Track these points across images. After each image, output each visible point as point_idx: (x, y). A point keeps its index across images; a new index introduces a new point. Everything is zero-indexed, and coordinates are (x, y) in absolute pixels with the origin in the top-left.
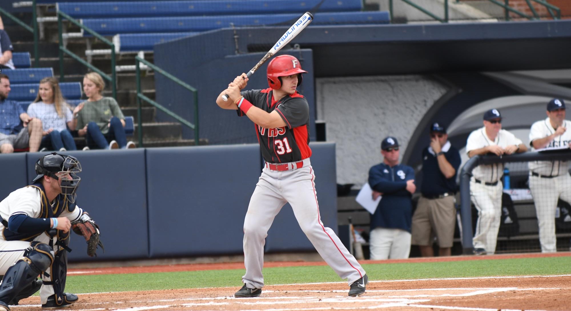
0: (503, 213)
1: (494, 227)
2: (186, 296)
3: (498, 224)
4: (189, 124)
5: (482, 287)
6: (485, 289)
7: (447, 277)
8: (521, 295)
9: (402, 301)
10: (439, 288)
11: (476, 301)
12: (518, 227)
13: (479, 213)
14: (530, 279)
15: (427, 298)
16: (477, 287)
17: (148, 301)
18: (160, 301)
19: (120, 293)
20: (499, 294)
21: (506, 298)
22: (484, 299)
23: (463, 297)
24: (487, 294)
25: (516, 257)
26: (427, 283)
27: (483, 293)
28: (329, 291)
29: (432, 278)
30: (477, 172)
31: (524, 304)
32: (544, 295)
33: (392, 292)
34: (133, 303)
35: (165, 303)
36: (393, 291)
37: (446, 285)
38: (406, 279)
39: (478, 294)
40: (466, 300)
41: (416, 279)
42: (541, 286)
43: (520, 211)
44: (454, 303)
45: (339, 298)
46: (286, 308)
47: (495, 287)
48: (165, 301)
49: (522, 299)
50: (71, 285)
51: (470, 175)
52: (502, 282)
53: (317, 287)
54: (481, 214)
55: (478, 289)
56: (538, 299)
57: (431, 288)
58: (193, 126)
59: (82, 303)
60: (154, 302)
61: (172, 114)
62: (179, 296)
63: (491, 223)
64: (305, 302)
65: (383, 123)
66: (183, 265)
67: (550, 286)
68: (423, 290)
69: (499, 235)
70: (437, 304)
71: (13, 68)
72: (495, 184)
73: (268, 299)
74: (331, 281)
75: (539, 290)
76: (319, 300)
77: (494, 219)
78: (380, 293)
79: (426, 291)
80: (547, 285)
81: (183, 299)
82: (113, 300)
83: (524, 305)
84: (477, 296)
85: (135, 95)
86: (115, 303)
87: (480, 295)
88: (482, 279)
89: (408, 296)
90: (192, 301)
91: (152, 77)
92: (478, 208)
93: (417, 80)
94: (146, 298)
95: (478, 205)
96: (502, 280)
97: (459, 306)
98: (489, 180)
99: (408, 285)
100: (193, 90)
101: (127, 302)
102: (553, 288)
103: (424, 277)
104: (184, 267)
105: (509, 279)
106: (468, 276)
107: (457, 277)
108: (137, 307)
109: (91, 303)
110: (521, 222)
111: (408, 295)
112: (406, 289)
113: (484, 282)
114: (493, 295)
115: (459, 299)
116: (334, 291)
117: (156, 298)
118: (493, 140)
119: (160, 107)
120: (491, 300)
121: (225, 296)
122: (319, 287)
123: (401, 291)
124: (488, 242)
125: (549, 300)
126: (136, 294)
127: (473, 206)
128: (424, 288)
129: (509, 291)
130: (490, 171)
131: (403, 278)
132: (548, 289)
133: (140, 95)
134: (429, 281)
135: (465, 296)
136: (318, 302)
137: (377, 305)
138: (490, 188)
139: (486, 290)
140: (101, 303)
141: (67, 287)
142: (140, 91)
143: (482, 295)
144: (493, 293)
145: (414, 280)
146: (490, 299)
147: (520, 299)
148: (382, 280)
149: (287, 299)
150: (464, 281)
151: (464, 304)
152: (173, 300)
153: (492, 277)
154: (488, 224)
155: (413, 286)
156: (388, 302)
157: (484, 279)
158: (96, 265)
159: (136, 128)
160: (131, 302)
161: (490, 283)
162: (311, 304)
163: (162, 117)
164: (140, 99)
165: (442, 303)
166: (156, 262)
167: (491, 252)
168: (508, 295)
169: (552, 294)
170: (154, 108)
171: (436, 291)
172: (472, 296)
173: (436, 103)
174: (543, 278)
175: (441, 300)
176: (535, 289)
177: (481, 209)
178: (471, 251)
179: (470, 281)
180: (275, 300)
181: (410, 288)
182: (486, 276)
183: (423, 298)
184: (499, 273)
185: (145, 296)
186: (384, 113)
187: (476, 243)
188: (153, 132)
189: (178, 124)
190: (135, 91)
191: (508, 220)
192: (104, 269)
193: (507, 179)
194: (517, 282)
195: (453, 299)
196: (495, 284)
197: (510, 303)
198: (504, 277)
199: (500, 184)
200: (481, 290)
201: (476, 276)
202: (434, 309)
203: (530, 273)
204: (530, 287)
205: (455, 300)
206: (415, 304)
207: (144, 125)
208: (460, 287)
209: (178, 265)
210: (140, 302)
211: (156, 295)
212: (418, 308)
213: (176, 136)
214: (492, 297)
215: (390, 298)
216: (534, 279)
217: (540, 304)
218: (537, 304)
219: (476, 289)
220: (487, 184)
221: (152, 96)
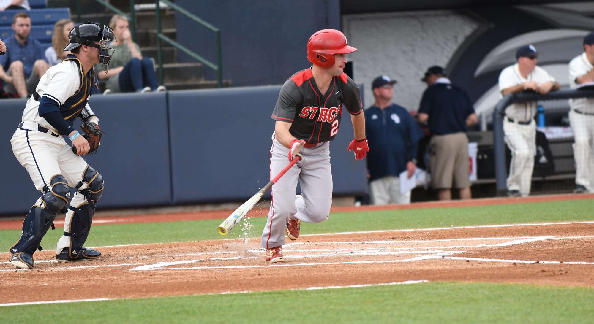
0: (538, 152)
1: (529, 167)
2: (213, 249)
3: (532, 164)
4: (211, 65)
5: (519, 235)
6: (522, 237)
7: (482, 224)
8: (559, 244)
9: (436, 253)
10: (474, 237)
11: (513, 252)
12: (553, 166)
13: (512, 153)
14: (568, 226)
15: (463, 249)
16: (513, 236)
17: (175, 255)
18: (187, 255)
19: (145, 245)
20: (537, 243)
21: (544, 248)
22: (521, 250)
23: (500, 247)
24: (524, 244)
25: (552, 199)
26: (462, 231)
27: (520, 243)
28: (361, 243)
29: (466, 226)
30: (511, 111)
31: (562, 254)
32: (584, 245)
33: (426, 243)
34: (159, 257)
35: (192, 258)
36: (427, 241)
37: (481, 233)
38: (440, 227)
39: (515, 244)
40: (503, 251)
41: (450, 227)
42: (580, 234)
43: (555, 150)
44: (491, 254)
45: (371, 250)
46: (318, 262)
47: (532, 235)
48: (192, 254)
49: (561, 249)
50: (94, 237)
51: (503, 114)
52: (539, 229)
53: (348, 237)
54: (515, 154)
55: (514, 238)
56: (577, 249)
57: (466, 237)
58: (215, 67)
59: (107, 257)
60: (181, 256)
61: (193, 55)
62: (206, 249)
63: (525, 163)
64: (337, 255)
65: (413, 61)
66: (207, 212)
67: (589, 234)
68: (458, 239)
69: (534, 175)
70: (472, 257)
71: (28, 9)
72: (528, 123)
73: (299, 252)
74: (362, 230)
75: (578, 238)
76: (351, 252)
77: (528, 159)
78: (413, 244)
79: (461, 241)
80: (585, 233)
81: (211, 253)
82: (138, 254)
83: (562, 256)
84: (514, 246)
85: (155, 35)
86: (141, 257)
87: (517, 244)
88: (518, 226)
89: (442, 247)
90: (220, 255)
91: (172, 17)
92: (512, 149)
93: (447, 16)
94: (172, 252)
95: (512, 145)
96: (539, 228)
97: (496, 259)
98: (522, 119)
99: (442, 234)
100: (215, 29)
101: (153, 256)
102: (592, 236)
103: (458, 225)
104: (209, 215)
105: (546, 226)
106: (503, 223)
107: (492, 224)
108: (163, 261)
109: (116, 258)
110: (557, 162)
111: (442, 245)
112: (440, 238)
113: (520, 230)
114: (530, 244)
115: (495, 250)
116: (366, 242)
117: (183, 252)
118: (526, 77)
119: (181, 47)
120: (529, 251)
121: (254, 249)
122: (350, 237)
123: (434, 241)
124: (523, 183)
125: (588, 250)
126: (162, 246)
127: (506, 145)
128: (459, 238)
129: (547, 240)
130: (524, 110)
131: (436, 227)
132: (587, 237)
133: (161, 36)
134: (463, 229)
135: (502, 247)
136: (350, 254)
137: (411, 257)
138: (524, 127)
139: (523, 239)
140: (127, 258)
141: (89, 238)
142: (160, 31)
143: (519, 244)
144: (531, 242)
145: (448, 228)
146: (527, 250)
147: (558, 250)
148: (414, 229)
149: (318, 251)
150: (500, 228)
151: (501, 255)
152: (200, 254)
153: (528, 224)
154: (522, 165)
155: (447, 235)
156: (423, 254)
157: (520, 226)
158: (117, 213)
159: (157, 69)
160: (157, 256)
161: (527, 231)
162: (343, 257)
163: (183, 57)
164: (160, 39)
165: (479, 254)
166: (179, 210)
167: (525, 194)
168: (545, 245)
169: (591, 243)
170: (175, 49)
171: (471, 241)
172: (508, 247)
173: (468, 39)
174: (582, 225)
175: (477, 251)
176: (573, 237)
177: (515, 149)
178: (505, 193)
179: (505, 229)
180: (305, 253)
181: (444, 238)
182: (522, 222)
183: (459, 249)
184: (535, 220)
185: (171, 249)
186: (413, 51)
187: (510, 185)
188: (174, 73)
189: (199, 65)
190: (155, 31)
191: (543, 159)
192: (126, 217)
193: (542, 117)
194: (554, 230)
195: (489, 250)
196: (532, 233)
197: (548, 254)
198: (540, 224)
199: (533, 123)
200: (518, 239)
201: (512, 223)
202: (470, 261)
203: (567, 220)
204: (568, 235)
205: (491, 251)
206: (450, 256)
207: (166, 66)
208: (496, 236)
209: (202, 212)
210: (166, 256)
211: (183, 248)
212: (454, 260)
213: (198, 77)
214: (529, 247)
215: (424, 250)
216: (572, 226)
217: (579, 254)
218: (576, 254)
219: (512, 238)
220: (521, 123)
221: (172, 36)
